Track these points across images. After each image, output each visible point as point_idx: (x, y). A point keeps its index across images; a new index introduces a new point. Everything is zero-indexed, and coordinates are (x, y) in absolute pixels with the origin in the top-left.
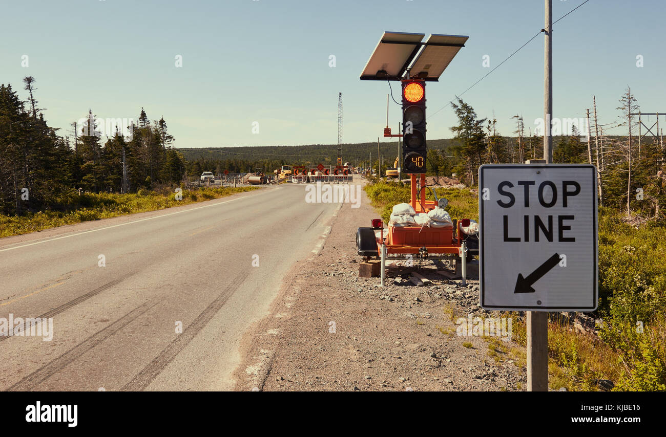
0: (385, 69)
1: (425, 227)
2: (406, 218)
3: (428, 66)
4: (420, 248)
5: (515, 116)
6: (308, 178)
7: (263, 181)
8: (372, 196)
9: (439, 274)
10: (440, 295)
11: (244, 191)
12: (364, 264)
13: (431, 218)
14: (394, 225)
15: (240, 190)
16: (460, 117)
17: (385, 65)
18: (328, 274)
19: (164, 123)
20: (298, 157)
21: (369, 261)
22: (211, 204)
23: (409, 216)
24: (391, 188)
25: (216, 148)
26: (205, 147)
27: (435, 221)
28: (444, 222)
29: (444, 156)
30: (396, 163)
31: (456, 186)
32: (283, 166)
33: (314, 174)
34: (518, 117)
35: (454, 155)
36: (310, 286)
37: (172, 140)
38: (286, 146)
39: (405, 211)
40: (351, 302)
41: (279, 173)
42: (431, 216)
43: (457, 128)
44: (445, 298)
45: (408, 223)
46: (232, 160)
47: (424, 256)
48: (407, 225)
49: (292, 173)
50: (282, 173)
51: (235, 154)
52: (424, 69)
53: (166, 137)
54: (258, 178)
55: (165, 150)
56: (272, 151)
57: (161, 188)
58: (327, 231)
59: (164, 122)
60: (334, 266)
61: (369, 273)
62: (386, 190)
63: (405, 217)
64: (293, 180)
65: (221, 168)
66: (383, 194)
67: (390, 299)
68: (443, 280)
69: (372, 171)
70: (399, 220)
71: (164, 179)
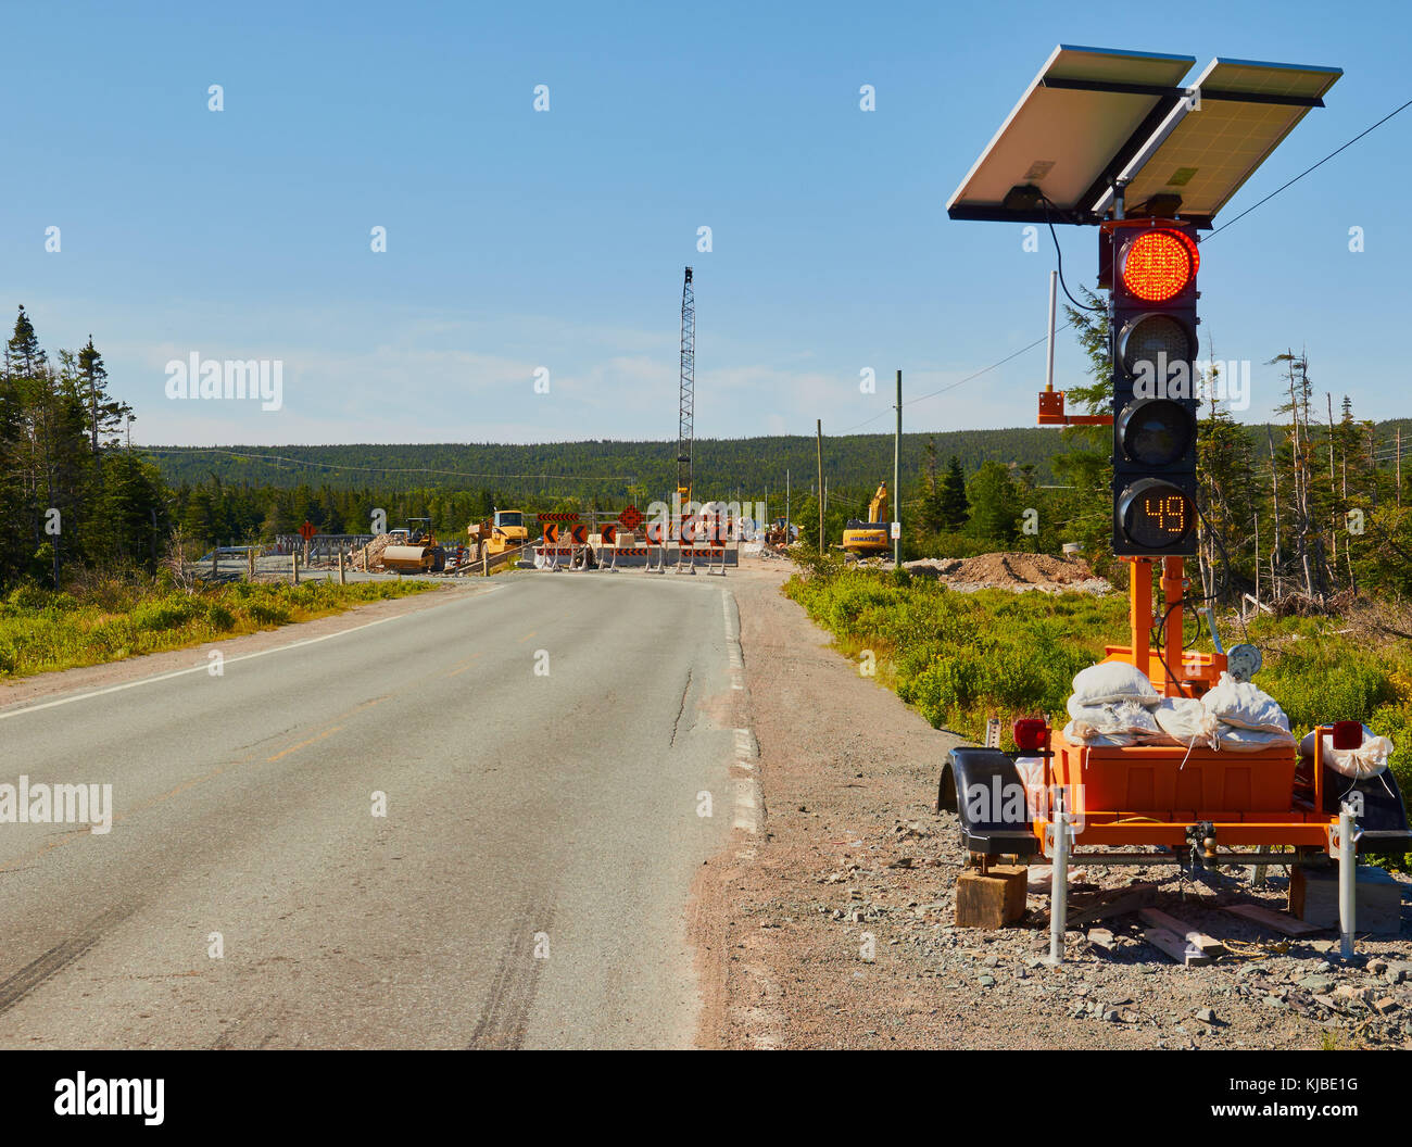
0: (1036, 182)
1: (1201, 750)
2: (1127, 716)
3: (1184, 176)
4: (1188, 826)
5: (1282, 357)
6: (590, 552)
7: (434, 562)
8: (832, 619)
9: (1237, 917)
10: (1285, 1000)
11: (384, 596)
12: (975, 881)
13: (1221, 719)
14: (1087, 739)
15: (369, 594)
16: (1096, 357)
17: (1043, 168)
18: (836, 912)
19: (95, 362)
20: (537, 480)
21: (991, 870)
22: (285, 642)
23: (1136, 709)
24: (892, 591)
25: (260, 447)
26: (221, 444)
27: (1233, 729)
28: (1265, 731)
29: (1031, 484)
30: (874, 506)
31: (1080, 587)
32: (497, 514)
33: (612, 541)
34: (1290, 358)
35: (1074, 483)
36: (799, 964)
37: (124, 418)
38: (497, 446)
39: (1121, 690)
40: (979, 1030)
41: (484, 534)
42: (1219, 711)
43: (1086, 391)
44: (1302, 1010)
45: (1136, 733)
46: (317, 489)
47: (1207, 854)
48: (1132, 741)
49: (531, 536)
50: (495, 535)
51: (325, 470)
52: (1169, 184)
53: (103, 408)
54: (415, 553)
55: (98, 452)
56: (449, 461)
57: (93, 583)
58: (744, 745)
59: (97, 356)
60: (839, 881)
61: (992, 913)
62: (878, 601)
63: (1123, 712)
64: (538, 560)
65: (285, 515)
66: (872, 614)
67: (1108, 1015)
68: (1264, 941)
69: (790, 533)
70: (1104, 721)
71: (99, 551)
